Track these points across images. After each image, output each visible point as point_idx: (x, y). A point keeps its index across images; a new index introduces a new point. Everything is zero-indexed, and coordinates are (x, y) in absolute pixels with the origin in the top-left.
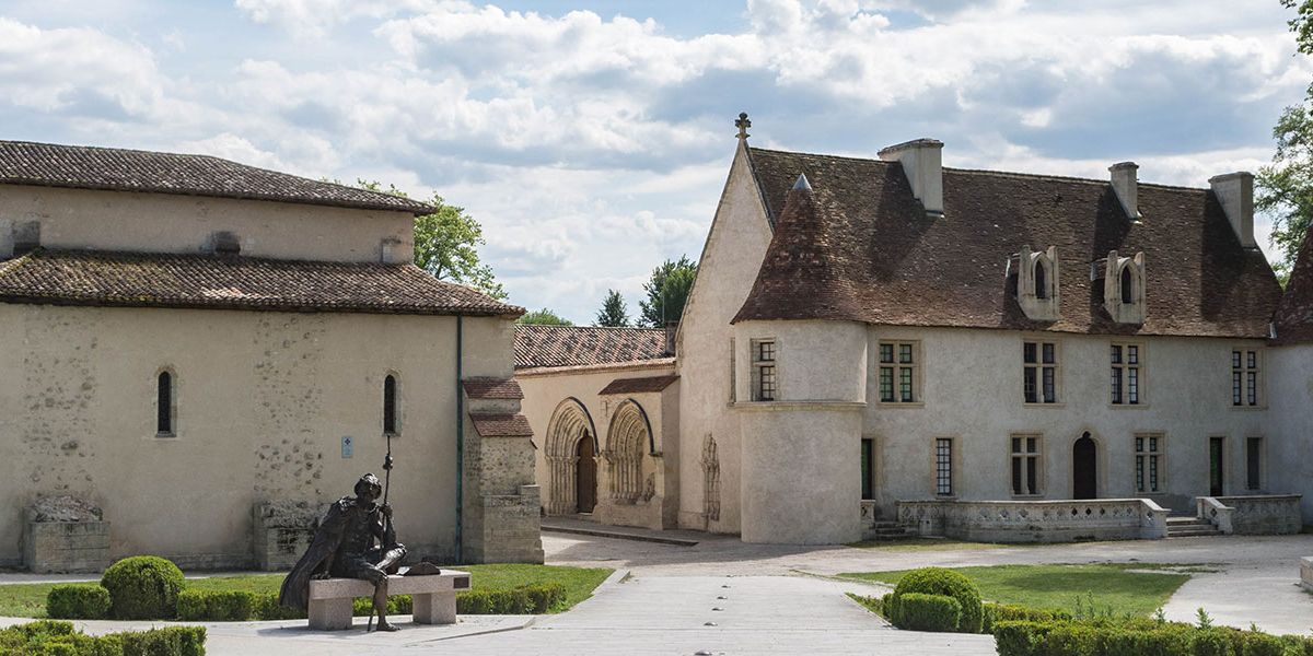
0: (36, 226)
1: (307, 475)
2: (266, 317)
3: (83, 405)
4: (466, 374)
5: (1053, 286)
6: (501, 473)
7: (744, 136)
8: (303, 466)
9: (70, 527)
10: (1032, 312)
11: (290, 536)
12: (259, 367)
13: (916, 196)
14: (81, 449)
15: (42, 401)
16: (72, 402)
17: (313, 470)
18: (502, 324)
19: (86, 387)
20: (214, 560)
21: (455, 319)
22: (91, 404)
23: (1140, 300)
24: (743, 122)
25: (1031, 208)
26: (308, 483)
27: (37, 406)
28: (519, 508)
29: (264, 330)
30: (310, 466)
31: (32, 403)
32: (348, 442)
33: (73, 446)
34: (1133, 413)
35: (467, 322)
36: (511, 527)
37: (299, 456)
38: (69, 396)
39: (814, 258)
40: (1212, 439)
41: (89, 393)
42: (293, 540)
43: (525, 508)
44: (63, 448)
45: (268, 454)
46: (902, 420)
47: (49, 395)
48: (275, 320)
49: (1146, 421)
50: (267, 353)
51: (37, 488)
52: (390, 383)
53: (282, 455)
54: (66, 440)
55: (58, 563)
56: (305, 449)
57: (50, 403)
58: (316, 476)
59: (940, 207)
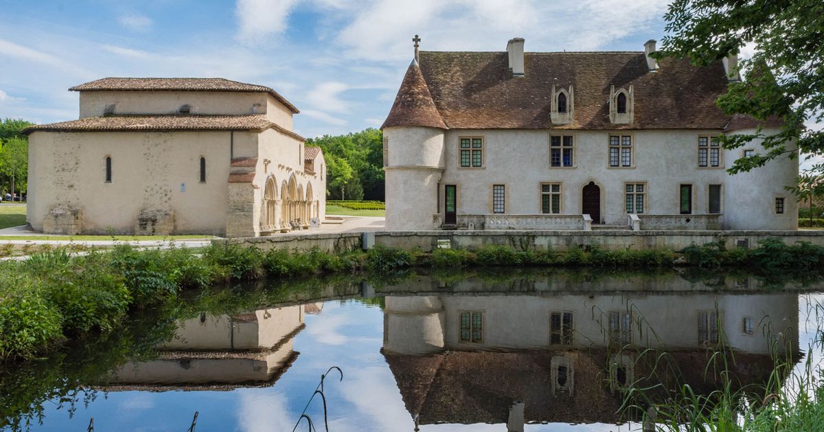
0: (113, 106)
1: (165, 199)
2: (148, 134)
3: (75, 170)
4: (235, 157)
5: (570, 106)
6: (238, 198)
7: (416, 46)
8: (164, 195)
9: (56, 217)
10: (555, 120)
11: (144, 223)
12: (145, 154)
13: (510, 67)
14: (75, 187)
15: (60, 169)
16: (72, 169)
17: (168, 197)
18: (252, 134)
19: (77, 164)
20: (127, 231)
21: (230, 133)
22: (79, 170)
23: (630, 111)
24: (417, 39)
25: (582, 69)
26: (166, 202)
27: (58, 171)
28: (243, 213)
29: (147, 140)
30: (166, 195)
31: (57, 169)
32: (183, 185)
33: (72, 186)
34: (625, 171)
35: (236, 135)
36: (239, 221)
37: (162, 191)
38: (71, 167)
39: (409, 97)
40: (682, 186)
41: (78, 165)
42: (146, 224)
43: (246, 213)
44: (68, 187)
45: (149, 190)
46: (472, 176)
47: (63, 167)
48: (151, 135)
49: (633, 176)
50: (148, 149)
51: (58, 202)
52: (203, 161)
53: (155, 190)
54: (70, 184)
55: (52, 230)
56: (164, 188)
57: (63, 170)
58: (169, 199)
59: (523, 71)
